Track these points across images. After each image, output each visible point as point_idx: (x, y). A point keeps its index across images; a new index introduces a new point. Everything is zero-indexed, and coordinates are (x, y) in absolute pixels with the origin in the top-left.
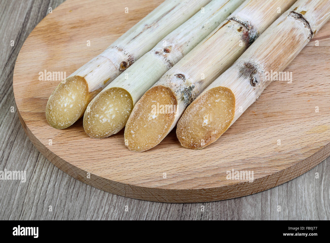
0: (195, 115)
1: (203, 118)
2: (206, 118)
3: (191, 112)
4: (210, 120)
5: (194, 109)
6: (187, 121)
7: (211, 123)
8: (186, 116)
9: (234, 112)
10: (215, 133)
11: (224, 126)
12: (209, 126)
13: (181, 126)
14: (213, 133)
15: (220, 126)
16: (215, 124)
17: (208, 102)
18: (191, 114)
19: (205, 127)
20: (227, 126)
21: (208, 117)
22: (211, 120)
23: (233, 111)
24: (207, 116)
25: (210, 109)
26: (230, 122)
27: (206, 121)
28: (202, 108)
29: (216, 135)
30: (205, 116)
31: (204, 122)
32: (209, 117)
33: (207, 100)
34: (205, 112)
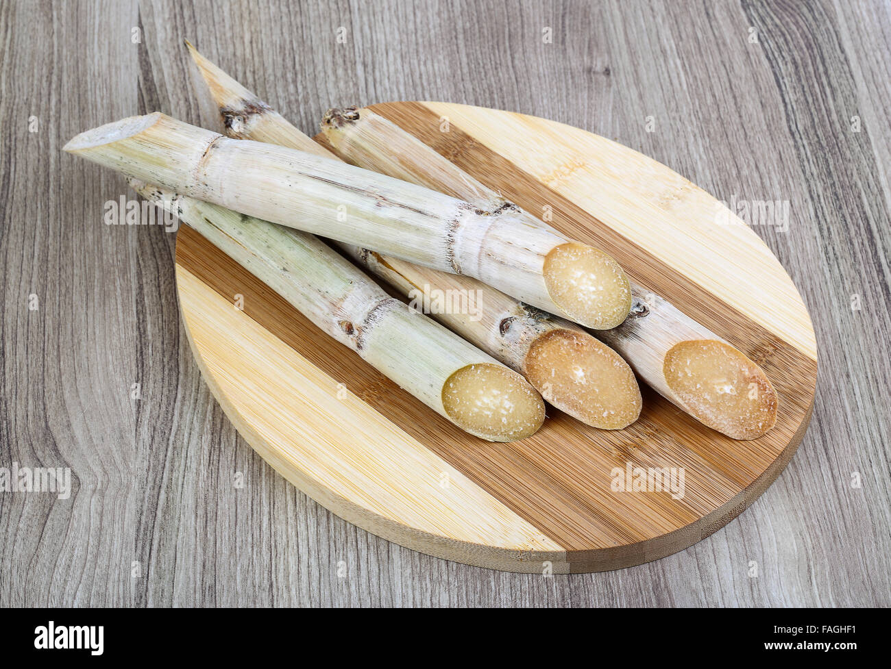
0: (718, 409)
1: (722, 395)
2: (721, 389)
3: (713, 418)
4: (725, 383)
5: (708, 412)
6: (731, 423)
7: (730, 380)
8: (722, 426)
9: (707, 340)
10: (747, 370)
11: (732, 356)
12: (735, 382)
13: (741, 432)
14: (747, 373)
15: (732, 363)
16: (730, 372)
17: (694, 390)
18: (716, 418)
19: (737, 389)
20: (732, 350)
21: (720, 387)
22: (725, 380)
23: (706, 342)
24: (717, 388)
25: (705, 384)
26: (725, 346)
27: (727, 389)
28: (704, 399)
29: (749, 368)
30: (719, 391)
31: (728, 391)
32: (719, 384)
33: (691, 392)
34: (711, 392)
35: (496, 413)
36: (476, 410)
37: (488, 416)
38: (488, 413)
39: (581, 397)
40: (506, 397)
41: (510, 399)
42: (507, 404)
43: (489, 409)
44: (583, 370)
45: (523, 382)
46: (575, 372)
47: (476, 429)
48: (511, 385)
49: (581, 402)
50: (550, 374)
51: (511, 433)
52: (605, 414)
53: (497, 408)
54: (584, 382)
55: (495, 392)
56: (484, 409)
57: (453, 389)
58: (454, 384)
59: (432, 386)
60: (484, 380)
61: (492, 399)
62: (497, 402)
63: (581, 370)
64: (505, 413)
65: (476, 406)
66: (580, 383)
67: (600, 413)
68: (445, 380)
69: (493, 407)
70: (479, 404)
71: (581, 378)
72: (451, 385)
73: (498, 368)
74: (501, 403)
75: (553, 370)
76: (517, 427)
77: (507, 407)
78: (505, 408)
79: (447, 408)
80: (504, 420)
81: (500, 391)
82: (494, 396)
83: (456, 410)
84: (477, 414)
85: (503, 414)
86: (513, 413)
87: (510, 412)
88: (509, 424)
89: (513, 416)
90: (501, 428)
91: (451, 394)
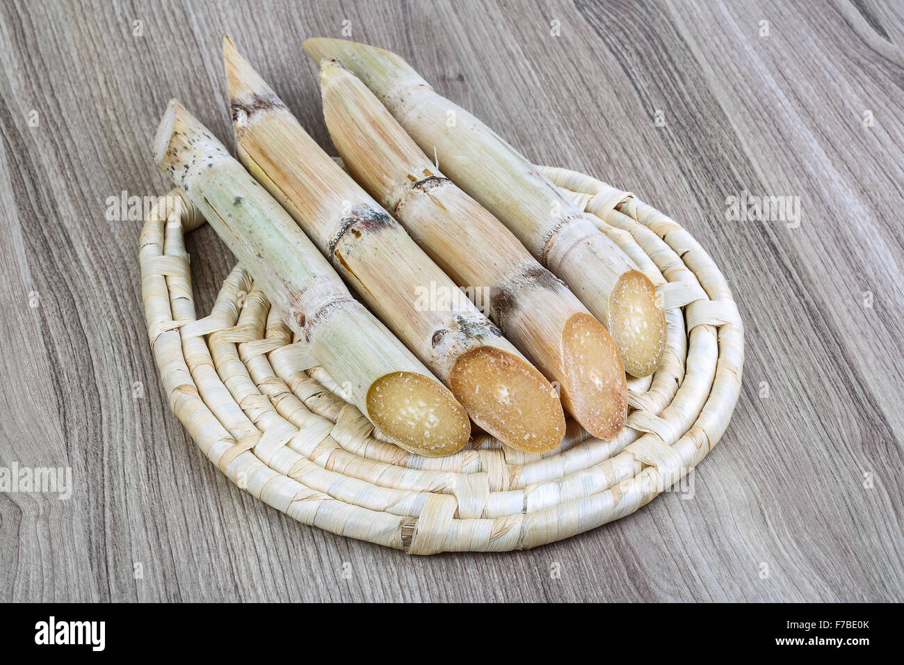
35: (420, 424)
36: (400, 418)
37: (411, 426)
38: (412, 423)
39: (504, 417)
40: (432, 410)
41: (435, 413)
42: (432, 418)
43: (413, 420)
44: (508, 390)
45: (451, 398)
46: (500, 391)
48: (439, 400)
49: (503, 422)
50: (474, 390)
51: (433, 448)
52: (526, 437)
53: (422, 419)
54: (507, 402)
55: (422, 404)
56: (408, 418)
57: (379, 393)
58: (381, 388)
60: (411, 389)
61: (418, 410)
62: (422, 414)
63: (506, 389)
64: (429, 426)
65: (400, 415)
66: (503, 403)
67: (522, 435)
68: (372, 383)
69: (417, 418)
70: (404, 413)
71: (506, 398)
72: (378, 389)
73: (428, 380)
74: (427, 415)
75: (478, 387)
76: (439, 443)
77: (432, 421)
78: (429, 422)
79: (370, 411)
80: (427, 433)
81: (427, 403)
82: (420, 407)
83: (379, 415)
84: (400, 423)
85: (426, 428)
86: (437, 427)
87: (434, 426)
88: (432, 438)
89: (437, 430)
90: (422, 441)
91: (376, 398)
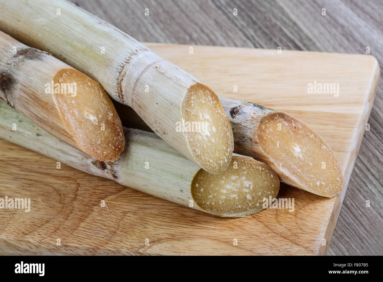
35: (240, 193)
36: (224, 197)
37: (234, 198)
38: (234, 196)
40: (244, 178)
41: (248, 179)
42: (247, 183)
43: (234, 193)
45: (253, 161)
47: (229, 211)
48: (245, 168)
53: (240, 189)
55: (234, 178)
56: (229, 194)
57: (200, 188)
58: (199, 184)
59: (182, 191)
61: (233, 184)
62: (238, 185)
64: (247, 191)
65: (222, 194)
68: (190, 183)
69: (236, 190)
70: (224, 191)
72: (197, 185)
74: (242, 184)
77: (247, 186)
78: (246, 188)
79: (199, 204)
80: (249, 197)
81: (237, 175)
82: (234, 181)
83: (208, 203)
84: (226, 200)
85: (246, 193)
86: (253, 189)
87: (251, 188)
88: (253, 198)
89: (254, 190)
90: (248, 204)
91: (199, 192)
